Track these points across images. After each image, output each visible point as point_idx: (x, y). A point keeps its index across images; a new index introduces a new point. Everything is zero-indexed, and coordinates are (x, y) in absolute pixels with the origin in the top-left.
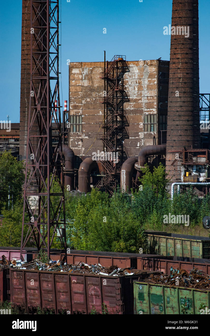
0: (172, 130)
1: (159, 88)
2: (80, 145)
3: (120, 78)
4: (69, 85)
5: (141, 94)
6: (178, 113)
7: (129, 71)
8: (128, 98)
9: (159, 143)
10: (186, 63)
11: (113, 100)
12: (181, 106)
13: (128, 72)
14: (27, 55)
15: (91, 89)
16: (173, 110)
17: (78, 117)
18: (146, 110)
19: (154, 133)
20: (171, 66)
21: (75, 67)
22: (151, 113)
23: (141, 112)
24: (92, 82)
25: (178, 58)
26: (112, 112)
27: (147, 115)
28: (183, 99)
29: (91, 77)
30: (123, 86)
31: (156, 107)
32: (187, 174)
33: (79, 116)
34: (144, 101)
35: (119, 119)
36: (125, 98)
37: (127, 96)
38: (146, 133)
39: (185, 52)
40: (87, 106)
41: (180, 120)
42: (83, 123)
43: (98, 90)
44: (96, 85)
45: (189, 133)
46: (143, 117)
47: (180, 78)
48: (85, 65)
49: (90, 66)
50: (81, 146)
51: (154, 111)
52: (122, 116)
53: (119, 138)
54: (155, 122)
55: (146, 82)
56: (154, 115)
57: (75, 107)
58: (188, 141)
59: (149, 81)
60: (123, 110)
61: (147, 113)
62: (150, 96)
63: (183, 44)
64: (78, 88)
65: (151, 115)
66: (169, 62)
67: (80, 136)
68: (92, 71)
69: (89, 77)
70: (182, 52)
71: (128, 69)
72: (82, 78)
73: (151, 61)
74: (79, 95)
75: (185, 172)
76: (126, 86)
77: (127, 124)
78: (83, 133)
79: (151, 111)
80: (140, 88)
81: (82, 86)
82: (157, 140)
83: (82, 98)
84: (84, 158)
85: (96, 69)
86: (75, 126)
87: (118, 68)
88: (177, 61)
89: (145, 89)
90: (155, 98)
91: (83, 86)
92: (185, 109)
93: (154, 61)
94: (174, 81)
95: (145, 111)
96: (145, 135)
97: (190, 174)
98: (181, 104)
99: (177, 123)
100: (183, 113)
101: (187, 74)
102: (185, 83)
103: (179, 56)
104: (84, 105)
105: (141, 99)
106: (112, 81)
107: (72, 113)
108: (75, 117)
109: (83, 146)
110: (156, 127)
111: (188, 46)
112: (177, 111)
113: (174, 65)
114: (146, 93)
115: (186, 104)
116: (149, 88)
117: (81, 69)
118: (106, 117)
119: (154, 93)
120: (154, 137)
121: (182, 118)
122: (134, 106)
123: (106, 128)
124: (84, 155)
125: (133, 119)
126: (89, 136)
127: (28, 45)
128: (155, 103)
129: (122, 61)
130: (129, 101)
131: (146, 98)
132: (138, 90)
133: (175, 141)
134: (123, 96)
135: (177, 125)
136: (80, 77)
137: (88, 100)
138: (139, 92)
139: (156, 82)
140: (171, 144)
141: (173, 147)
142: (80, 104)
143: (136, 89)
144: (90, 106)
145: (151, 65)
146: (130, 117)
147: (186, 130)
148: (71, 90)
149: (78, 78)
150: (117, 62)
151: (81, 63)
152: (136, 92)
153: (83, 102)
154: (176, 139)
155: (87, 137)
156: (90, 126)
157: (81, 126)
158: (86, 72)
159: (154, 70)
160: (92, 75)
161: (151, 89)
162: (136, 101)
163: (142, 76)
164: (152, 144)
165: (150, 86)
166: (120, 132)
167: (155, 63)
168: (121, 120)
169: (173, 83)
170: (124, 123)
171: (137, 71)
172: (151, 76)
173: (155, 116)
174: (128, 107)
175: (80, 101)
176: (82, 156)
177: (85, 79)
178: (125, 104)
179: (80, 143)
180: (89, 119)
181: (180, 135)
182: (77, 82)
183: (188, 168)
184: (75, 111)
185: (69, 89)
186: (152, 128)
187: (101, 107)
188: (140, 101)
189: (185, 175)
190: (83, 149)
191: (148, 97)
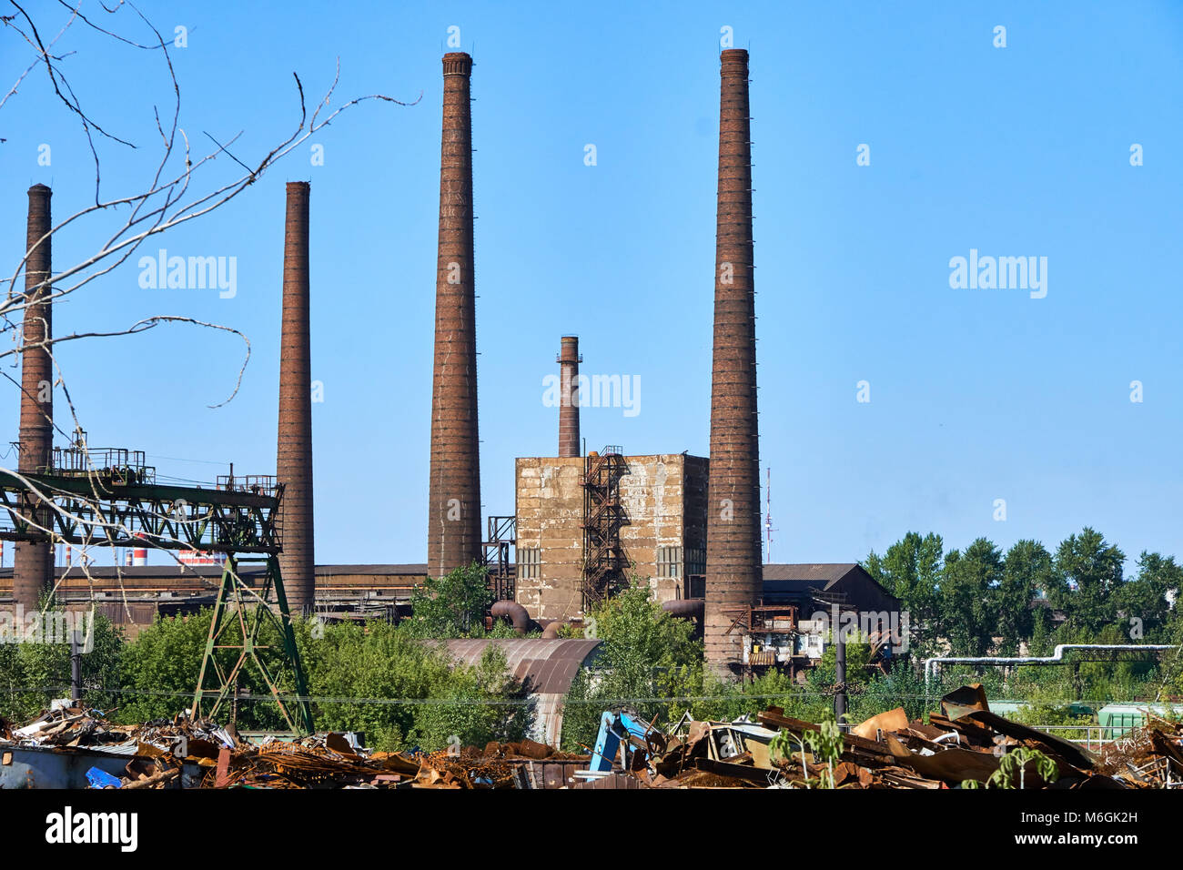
0: (718, 573)
1: (684, 503)
2: (536, 600)
3: (613, 483)
4: (517, 497)
5: (652, 512)
6: (728, 546)
7: (630, 473)
8: (627, 519)
9: (686, 597)
10: (742, 460)
11: (599, 523)
12: (734, 533)
13: (627, 474)
14: (444, 445)
15: (559, 504)
16: (721, 538)
17: (532, 553)
18: (661, 539)
19: (677, 580)
20: (713, 465)
21: (526, 465)
22: (672, 545)
23: (653, 543)
24: (560, 492)
25: (728, 452)
26: (599, 544)
27: (664, 549)
28: (737, 522)
29: (558, 484)
30: (618, 498)
31: (680, 534)
32: (756, 648)
33: (535, 550)
34: (658, 524)
35: (611, 555)
36: (620, 518)
37: (625, 516)
38: (661, 579)
39: (739, 441)
40: (550, 533)
41: (732, 557)
42: (542, 562)
43: (571, 504)
44: (567, 497)
45: (748, 579)
46: (655, 553)
47: (732, 485)
48: (546, 462)
49: (555, 464)
50: (538, 602)
51: (678, 541)
52: (617, 551)
53: (611, 587)
54: (679, 561)
55: (660, 492)
56: (676, 548)
57: (528, 535)
58: (747, 593)
59: (666, 490)
60: (617, 540)
61: (663, 545)
62: (669, 516)
63: (735, 428)
64: (532, 501)
65: (670, 548)
66: (707, 460)
67: (538, 584)
68: (559, 472)
69: (555, 484)
70: (735, 441)
71: (627, 469)
72: (541, 485)
73: (670, 456)
74: (534, 513)
75: (753, 645)
76: (624, 499)
77: (626, 564)
78: (541, 579)
79: (670, 542)
80: (650, 501)
81: (540, 498)
82: (682, 591)
83: (541, 519)
84: (548, 622)
85: (567, 470)
86: (526, 567)
87: (609, 467)
88: (726, 456)
89: (660, 504)
90: (679, 519)
91: (543, 498)
92: (741, 537)
93: (675, 455)
94: (720, 491)
95: (659, 542)
96: (659, 582)
97: (761, 649)
98: (734, 529)
99: (729, 561)
100: (737, 545)
101: (744, 477)
102: (741, 494)
103: (730, 448)
104: (544, 531)
105: (651, 521)
106: (598, 490)
107: (521, 545)
108: (526, 552)
109: (542, 602)
110: (680, 569)
111: (744, 432)
112: (728, 542)
113: (720, 463)
114: (660, 510)
115: (741, 529)
116: (667, 501)
117: (538, 469)
118: (586, 551)
119: (677, 510)
120: (678, 587)
121: (737, 554)
122: (639, 533)
123: (589, 571)
124: (543, 618)
125: (637, 554)
126: (554, 584)
127: (445, 429)
128: (679, 528)
129: (618, 457)
130: (629, 524)
131: (661, 519)
132: (647, 505)
133: (723, 592)
134: (617, 515)
135: (728, 565)
136: (537, 482)
137: (553, 522)
138: (649, 508)
139: (680, 493)
140: (717, 599)
141: (720, 602)
142: (536, 530)
143: (643, 503)
144: (556, 533)
145: (670, 463)
146: (631, 552)
147: (743, 574)
148: (520, 505)
149: (533, 484)
150: (608, 457)
151: (539, 459)
152: (642, 509)
153: (543, 525)
154: (726, 588)
155: (550, 587)
156: (556, 568)
157: (537, 567)
158: (548, 473)
159: (676, 471)
160: (560, 480)
161: (671, 504)
162: (641, 524)
163: (654, 481)
164: (675, 598)
165: (668, 499)
166: (614, 578)
167: (679, 460)
168: (614, 556)
169: (718, 493)
170: (621, 561)
171: (645, 473)
172: (669, 481)
173: (679, 550)
174: (626, 533)
175: (536, 524)
176: (540, 620)
177: (546, 486)
178: (622, 529)
179: (537, 596)
180: (555, 555)
181: (734, 583)
182: (532, 492)
183: (757, 638)
184: (528, 541)
185: (517, 504)
186: (673, 570)
187: (577, 534)
188: (650, 524)
189: (752, 651)
190: (543, 607)
191: (664, 517)
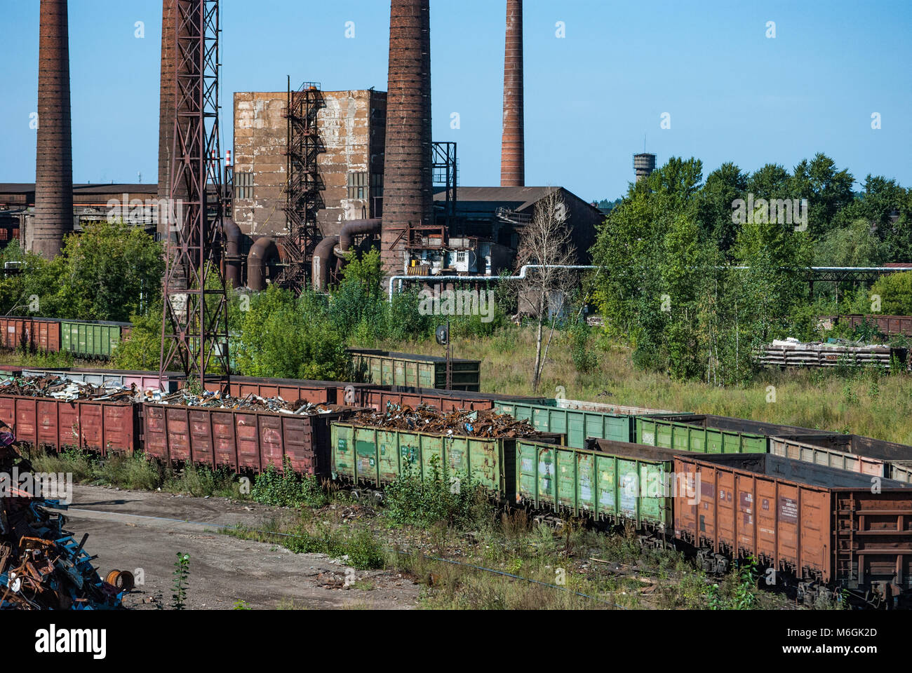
0: (391, 196)
1: (371, 134)
2: (250, 218)
3: (312, 116)
4: (234, 127)
5: (344, 141)
6: (399, 171)
8: (323, 147)
9: (372, 216)
10: (412, 96)
11: (301, 150)
12: (405, 161)
13: (324, 107)
14: (170, 80)
15: (268, 133)
16: (393, 165)
17: (247, 176)
18: (351, 165)
19: (364, 201)
20: (390, 100)
21: (242, 99)
22: (360, 170)
23: (344, 168)
24: (269, 123)
25: (400, 88)
26: (300, 169)
27: (353, 174)
29: (268, 115)
30: (316, 129)
31: (366, 161)
32: (414, 262)
33: (249, 174)
34: (348, 152)
35: (310, 179)
36: (319, 147)
37: (322, 144)
38: (351, 200)
39: (411, 79)
40: (261, 159)
41: (402, 182)
42: (255, 184)
43: (278, 134)
44: (275, 127)
45: (417, 201)
46: (346, 177)
47: (403, 118)
48: (258, 97)
49: (266, 98)
50: (251, 220)
51: (364, 167)
52: (315, 175)
53: (310, 207)
54: (366, 184)
55: (351, 123)
56: (363, 173)
57: (243, 160)
58: (415, 213)
59: (355, 122)
60: (315, 166)
61: (353, 171)
62: (358, 145)
63: (407, 67)
64: (247, 131)
65: (358, 173)
66: (386, 93)
67: (251, 204)
68: (268, 106)
69: (265, 115)
70: (406, 79)
71: (324, 103)
72: (254, 116)
73: (359, 91)
74: (249, 141)
75: (411, 259)
76: (321, 129)
77: (322, 187)
78: (254, 199)
79: (359, 168)
80: (343, 132)
81: (253, 128)
82: (368, 211)
83: (254, 146)
84: (256, 237)
85: (275, 103)
86: (242, 189)
87: (308, 101)
88: (398, 92)
89: (350, 134)
90: (366, 147)
91: (256, 129)
92: (410, 164)
93: (363, 91)
94: (393, 123)
95: (350, 168)
96: (349, 203)
97: (418, 263)
98: (405, 157)
99: (399, 185)
100: (407, 171)
101: (414, 111)
102: (411, 125)
103: (401, 85)
104: (257, 156)
105: (343, 149)
106: (299, 121)
107: (238, 169)
108: (242, 176)
109: (254, 220)
110: (366, 192)
111: (414, 71)
112: (399, 168)
113: (394, 98)
114: (351, 139)
115: (412, 157)
116: (356, 132)
117: (252, 103)
118: (289, 175)
119: (364, 140)
120: (364, 207)
121: (406, 179)
122: (333, 160)
123: (291, 192)
124: (256, 233)
126: (264, 204)
127: (170, 66)
128: (366, 156)
129: (315, 91)
130: (325, 151)
131: (351, 147)
132: (340, 135)
133: (394, 213)
134: (316, 143)
135: (399, 189)
136: (251, 114)
137: (263, 149)
138: (342, 138)
139: (366, 124)
140: (389, 218)
141: (391, 222)
142: (250, 156)
143: (337, 134)
144: (266, 159)
145: (359, 98)
146: (327, 176)
147: (412, 197)
148: (236, 134)
149: (248, 115)
150: (307, 92)
151: (253, 93)
152: (336, 139)
153: (256, 152)
154: (396, 209)
155: (261, 206)
156: (266, 190)
157: (251, 189)
158: (259, 107)
159: (363, 105)
160: (269, 112)
161: (359, 134)
162: (335, 151)
163: (345, 114)
164: (361, 218)
165: (358, 130)
166: (312, 199)
167: (365, 94)
168: (313, 180)
169: (392, 125)
170: (318, 185)
171: (338, 107)
172: (358, 114)
173: (365, 175)
174: (324, 160)
175: (249, 151)
176: (253, 236)
177: (258, 118)
178: (319, 156)
179: (250, 214)
180: (265, 178)
181: (403, 205)
182: (247, 122)
183: (414, 254)
184: (243, 165)
185: (234, 133)
186: (361, 192)
187: (283, 160)
188: (342, 152)
189: (410, 265)
190: (255, 224)
191: (354, 145)
